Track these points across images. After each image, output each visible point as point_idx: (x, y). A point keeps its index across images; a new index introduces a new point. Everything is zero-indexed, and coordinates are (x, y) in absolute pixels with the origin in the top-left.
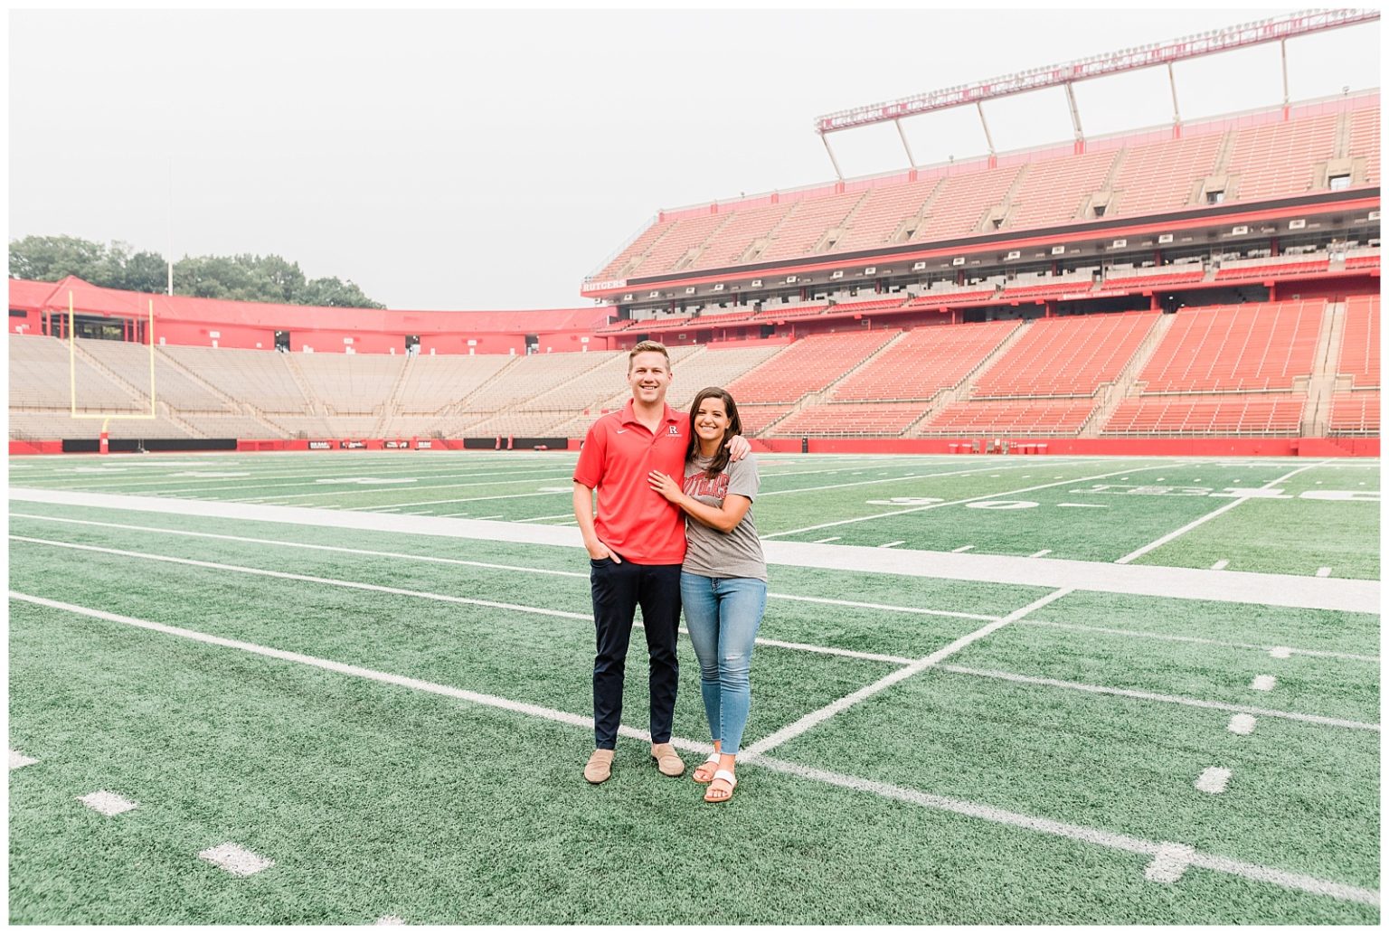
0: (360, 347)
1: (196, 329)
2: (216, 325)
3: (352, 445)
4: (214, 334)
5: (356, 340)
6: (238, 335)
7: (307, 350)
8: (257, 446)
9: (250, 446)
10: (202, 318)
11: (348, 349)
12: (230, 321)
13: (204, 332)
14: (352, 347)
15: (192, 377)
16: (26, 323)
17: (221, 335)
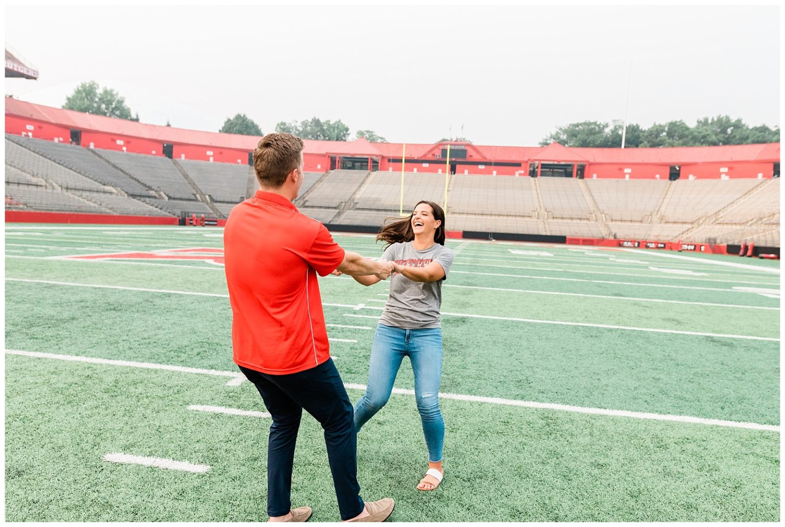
0: (733, 174)
1: (616, 168)
2: (628, 165)
3: (653, 245)
4: (628, 171)
5: (730, 169)
6: (643, 171)
7: (691, 177)
8: (581, 242)
9: (576, 241)
10: (622, 160)
11: (723, 176)
12: (639, 161)
13: (621, 169)
14: (727, 174)
15: (588, 198)
16: (521, 170)
17: (632, 171)
